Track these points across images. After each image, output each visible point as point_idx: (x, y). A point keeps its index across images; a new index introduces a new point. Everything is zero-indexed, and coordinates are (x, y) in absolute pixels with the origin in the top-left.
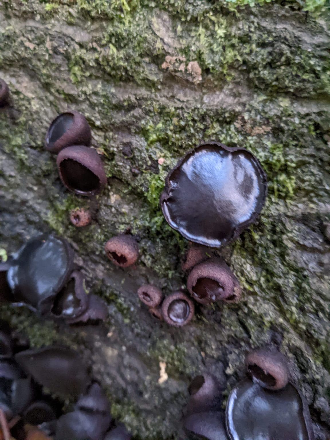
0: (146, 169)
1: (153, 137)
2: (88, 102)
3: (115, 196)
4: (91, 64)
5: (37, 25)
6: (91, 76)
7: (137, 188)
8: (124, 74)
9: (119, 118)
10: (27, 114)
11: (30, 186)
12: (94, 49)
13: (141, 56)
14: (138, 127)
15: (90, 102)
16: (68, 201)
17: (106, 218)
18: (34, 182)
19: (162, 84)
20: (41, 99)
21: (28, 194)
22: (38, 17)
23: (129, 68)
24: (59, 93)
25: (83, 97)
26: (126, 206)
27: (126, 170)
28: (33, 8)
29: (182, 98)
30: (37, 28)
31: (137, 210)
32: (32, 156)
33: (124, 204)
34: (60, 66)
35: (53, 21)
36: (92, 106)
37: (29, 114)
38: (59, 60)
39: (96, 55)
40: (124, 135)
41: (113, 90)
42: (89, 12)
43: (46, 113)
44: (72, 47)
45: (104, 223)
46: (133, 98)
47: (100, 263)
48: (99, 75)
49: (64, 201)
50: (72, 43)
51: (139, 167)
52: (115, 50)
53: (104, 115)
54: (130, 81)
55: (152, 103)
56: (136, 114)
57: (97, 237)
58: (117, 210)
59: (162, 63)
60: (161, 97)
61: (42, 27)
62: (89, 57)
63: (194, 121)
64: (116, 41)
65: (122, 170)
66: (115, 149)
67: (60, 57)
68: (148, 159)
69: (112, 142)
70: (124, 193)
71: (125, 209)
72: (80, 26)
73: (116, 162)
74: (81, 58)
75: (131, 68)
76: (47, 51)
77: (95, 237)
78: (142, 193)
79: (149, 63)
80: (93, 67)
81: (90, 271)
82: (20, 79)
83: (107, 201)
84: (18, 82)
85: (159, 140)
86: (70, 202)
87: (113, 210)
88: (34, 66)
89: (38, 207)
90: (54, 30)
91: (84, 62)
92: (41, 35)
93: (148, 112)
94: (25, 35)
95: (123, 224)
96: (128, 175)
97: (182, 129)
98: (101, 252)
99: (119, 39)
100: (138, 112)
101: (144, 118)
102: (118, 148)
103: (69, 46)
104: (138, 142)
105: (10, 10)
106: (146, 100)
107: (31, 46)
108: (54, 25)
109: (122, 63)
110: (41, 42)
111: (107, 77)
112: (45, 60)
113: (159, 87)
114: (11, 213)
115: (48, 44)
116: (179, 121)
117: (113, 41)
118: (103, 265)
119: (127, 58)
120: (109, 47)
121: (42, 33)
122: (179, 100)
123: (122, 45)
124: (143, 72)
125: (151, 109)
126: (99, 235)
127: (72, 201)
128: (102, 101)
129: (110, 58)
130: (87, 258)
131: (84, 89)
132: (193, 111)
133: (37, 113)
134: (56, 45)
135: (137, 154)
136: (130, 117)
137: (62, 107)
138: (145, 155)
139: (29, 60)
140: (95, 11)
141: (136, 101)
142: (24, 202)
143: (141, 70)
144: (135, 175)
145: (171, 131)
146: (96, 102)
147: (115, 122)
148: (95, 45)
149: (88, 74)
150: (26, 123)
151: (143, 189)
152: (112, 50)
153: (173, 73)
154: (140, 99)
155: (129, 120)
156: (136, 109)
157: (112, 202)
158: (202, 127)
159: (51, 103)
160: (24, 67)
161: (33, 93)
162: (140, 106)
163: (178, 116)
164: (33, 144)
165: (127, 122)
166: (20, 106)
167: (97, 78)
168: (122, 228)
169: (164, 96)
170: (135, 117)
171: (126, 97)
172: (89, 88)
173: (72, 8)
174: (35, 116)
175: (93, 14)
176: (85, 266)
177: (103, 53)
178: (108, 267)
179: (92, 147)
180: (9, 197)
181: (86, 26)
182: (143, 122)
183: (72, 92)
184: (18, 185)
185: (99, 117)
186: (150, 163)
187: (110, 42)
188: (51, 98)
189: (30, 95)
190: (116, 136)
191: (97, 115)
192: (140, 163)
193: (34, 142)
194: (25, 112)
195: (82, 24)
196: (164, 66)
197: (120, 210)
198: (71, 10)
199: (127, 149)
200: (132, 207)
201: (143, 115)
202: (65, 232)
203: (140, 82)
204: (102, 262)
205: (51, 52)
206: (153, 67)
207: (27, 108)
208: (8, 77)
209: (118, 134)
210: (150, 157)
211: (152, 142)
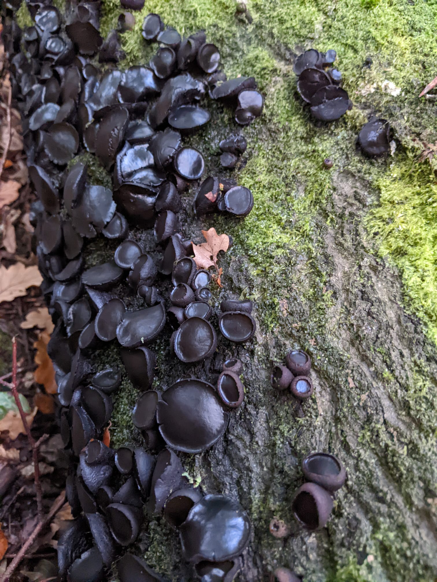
0: (354, 550)
1: (380, 536)
2: (355, 461)
3: (315, 539)
4: (381, 444)
5: (368, 374)
6: (373, 449)
7: (336, 555)
8: (397, 475)
9: (367, 496)
10: (307, 420)
11: (264, 464)
12: (392, 436)
13: (420, 478)
14: (374, 518)
15: (357, 463)
16: (279, 506)
17: (295, 547)
18: (269, 465)
19: (417, 509)
20: (325, 420)
21: (257, 466)
22: (372, 369)
23: (404, 476)
24: (342, 434)
25: (356, 455)
26: (315, 554)
27: (340, 535)
28: (374, 359)
29: (423, 535)
30: (366, 376)
31: (319, 566)
32: (285, 450)
33: (315, 551)
34: (359, 419)
35: (380, 384)
36: (357, 468)
37: (309, 422)
38: (362, 414)
39: (389, 443)
40: (360, 510)
41: (380, 474)
42: (410, 408)
43: (320, 434)
44: (378, 416)
45: (289, 549)
46: (389, 497)
47: (258, 568)
48: (379, 454)
49: (278, 503)
50: (381, 413)
51: (351, 544)
52: (406, 453)
53: (359, 483)
54: (397, 482)
55: (399, 515)
56: (382, 509)
57: (275, 552)
58: (306, 551)
59: (430, 497)
60: (409, 517)
61: (370, 378)
62: (384, 437)
63: (418, 562)
64: (411, 448)
65: (337, 532)
66: (346, 514)
67: (364, 413)
68: (362, 546)
69: (347, 505)
70: (322, 545)
71: (313, 556)
72: (395, 407)
73: (338, 522)
74: (378, 431)
75: (406, 478)
76: (359, 400)
77: (273, 550)
78: (336, 563)
79: (421, 488)
80: (380, 446)
81: (245, 565)
82: (323, 393)
83: (306, 536)
84: (320, 392)
85: (382, 543)
86: (281, 508)
87: (304, 547)
88: (341, 398)
89: (254, 483)
90: (376, 391)
91: (378, 436)
92: (365, 384)
93: (390, 516)
94: (354, 372)
95: (303, 566)
96: (338, 539)
97: (405, 556)
98: (267, 564)
99: (415, 449)
100: (384, 508)
101: (384, 517)
102: (349, 514)
103: (377, 414)
104: (366, 526)
105: (358, 342)
106: (398, 508)
107: (352, 385)
108: (378, 388)
109: (402, 468)
110: (361, 388)
111: (383, 461)
112: (353, 404)
113: (414, 509)
114: (232, 463)
115: (364, 397)
116: (407, 549)
117: (410, 447)
118: (258, 572)
119: (409, 470)
120: (403, 448)
121: (366, 383)
122: (420, 534)
123: (414, 456)
124: (411, 489)
125: (395, 518)
126: (278, 551)
127: (282, 510)
128: (366, 472)
129: (397, 455)
130: (252, 554)
131: (361, 451)
132: (424, 555)
133: (315, 428)
134: (369, 404)
135: (358, 533)
136: (376, 507)
137: (335, 444)
138: (363, 540)
139: (342, 392)
140: (415, 413)
141: (389, 501)
142: (249, 469)
143: (412, 486)
144: (342, 545)
145: (396, 547)
146: (361, 468)
147: (362, 497)
148: (395, 434)
149: (373, 446)
150: (302, 426)
151: (340, 562)
152: (403, 451)
153: (431, 515)
154: (393, 502)
155: (373, 507)
156: (384, 505)
157: (308, 541)
158: (421, 572)
159: (330, 431)
160: (334, 389)
161: (323, 411)
162: (389, 507)
163: (410, 544)
164: (293, 443)
165: (371, 506)
166: (308, 411)
167: (376, 454)
168: (300, 570)
169: (412, 519)
170: (379, 511)
171: (385, 489)
172: (366, 455)
173: (401, 390)
174: (312, 429)
175: (412, 413)
176: (245, 558)
177: (396, 447)
178: (260, 577)
179: (332, 497)
180: (243, 454)
181: (400, 412)
182: (382, 519)
183: (351, 444)
184: (256, 453)
185: (354, 480)
186: (361, 549)
187: (407, 445)
188: (333, 430)
189: (321, 412)
190: (354, 505)
191: (354, 477)
192: (355, 542)
193: (296, 443)
194: (307, 418)
195: (398, 407)
196: (430, 501)
197: (309, 552)
198: (399, 391)
199: (354, 523)
200: (318, 559)
201: (386, 515)
202: (256, 520)
203: (403, 491)
204: (260, 570)
205: (361, 404)
206: (421, 493)
207: (311, 417)
208: (317, 382)
209: (357, 505)
210: (365, 547)
211: (375, 538)
